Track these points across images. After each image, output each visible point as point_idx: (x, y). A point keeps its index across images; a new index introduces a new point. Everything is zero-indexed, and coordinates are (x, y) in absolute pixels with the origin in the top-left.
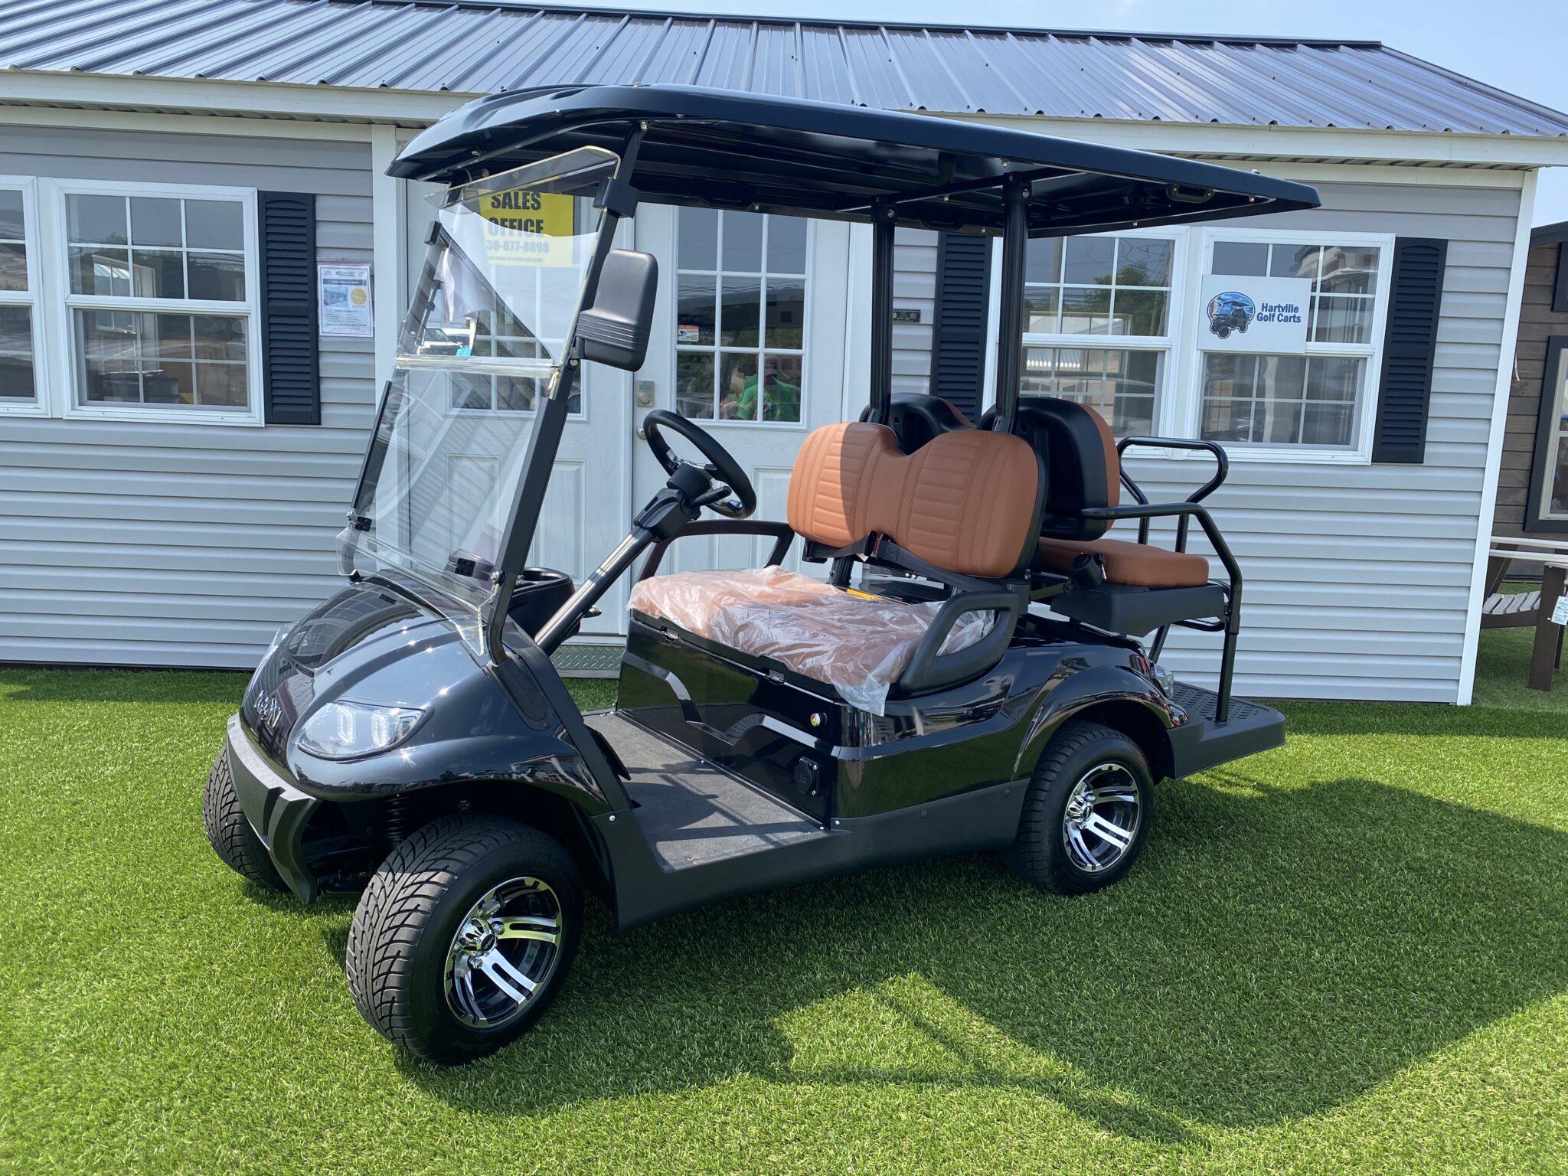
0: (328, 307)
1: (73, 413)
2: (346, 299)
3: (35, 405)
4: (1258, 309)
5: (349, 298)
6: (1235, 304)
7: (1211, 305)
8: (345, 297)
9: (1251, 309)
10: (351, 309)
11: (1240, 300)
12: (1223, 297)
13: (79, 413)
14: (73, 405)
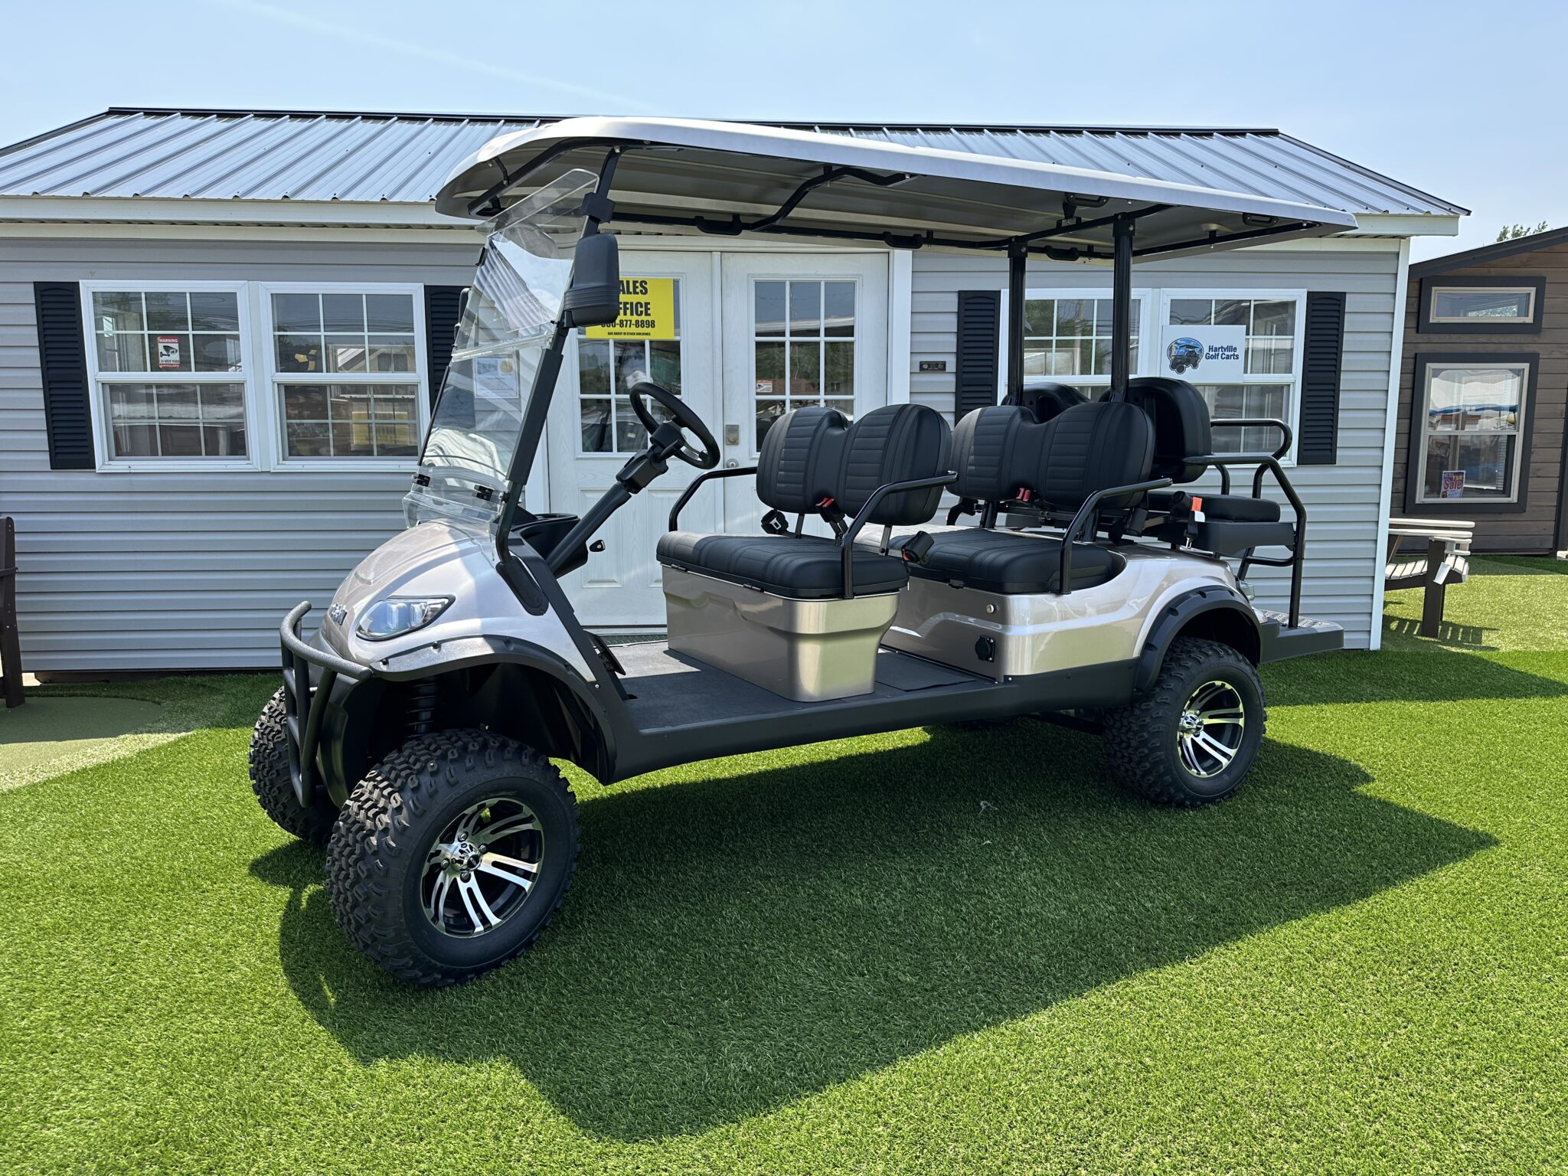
0: (481, 376)
1: (279, 467)
2: (496, 369)
3: (248, 462)
4: (1206, 350)
5: (499, 368)
6: (1189, 347)
7: (1170, 349)
8: (495, 368)
9: (1201, 350)
10: (500, 376)
11: (1192, 344)
12: (1179, 342)
13: (284, 467)
14: (278, 460)
